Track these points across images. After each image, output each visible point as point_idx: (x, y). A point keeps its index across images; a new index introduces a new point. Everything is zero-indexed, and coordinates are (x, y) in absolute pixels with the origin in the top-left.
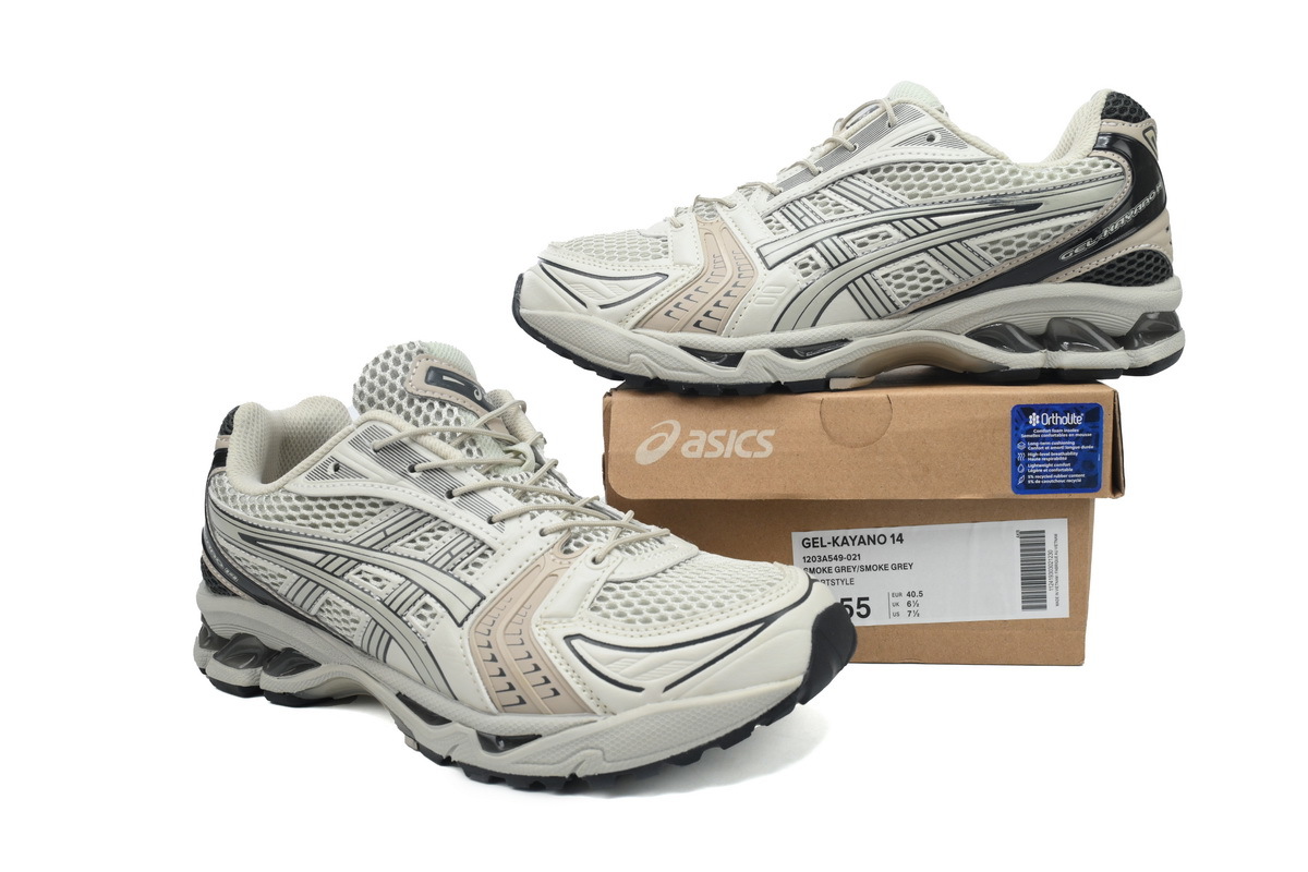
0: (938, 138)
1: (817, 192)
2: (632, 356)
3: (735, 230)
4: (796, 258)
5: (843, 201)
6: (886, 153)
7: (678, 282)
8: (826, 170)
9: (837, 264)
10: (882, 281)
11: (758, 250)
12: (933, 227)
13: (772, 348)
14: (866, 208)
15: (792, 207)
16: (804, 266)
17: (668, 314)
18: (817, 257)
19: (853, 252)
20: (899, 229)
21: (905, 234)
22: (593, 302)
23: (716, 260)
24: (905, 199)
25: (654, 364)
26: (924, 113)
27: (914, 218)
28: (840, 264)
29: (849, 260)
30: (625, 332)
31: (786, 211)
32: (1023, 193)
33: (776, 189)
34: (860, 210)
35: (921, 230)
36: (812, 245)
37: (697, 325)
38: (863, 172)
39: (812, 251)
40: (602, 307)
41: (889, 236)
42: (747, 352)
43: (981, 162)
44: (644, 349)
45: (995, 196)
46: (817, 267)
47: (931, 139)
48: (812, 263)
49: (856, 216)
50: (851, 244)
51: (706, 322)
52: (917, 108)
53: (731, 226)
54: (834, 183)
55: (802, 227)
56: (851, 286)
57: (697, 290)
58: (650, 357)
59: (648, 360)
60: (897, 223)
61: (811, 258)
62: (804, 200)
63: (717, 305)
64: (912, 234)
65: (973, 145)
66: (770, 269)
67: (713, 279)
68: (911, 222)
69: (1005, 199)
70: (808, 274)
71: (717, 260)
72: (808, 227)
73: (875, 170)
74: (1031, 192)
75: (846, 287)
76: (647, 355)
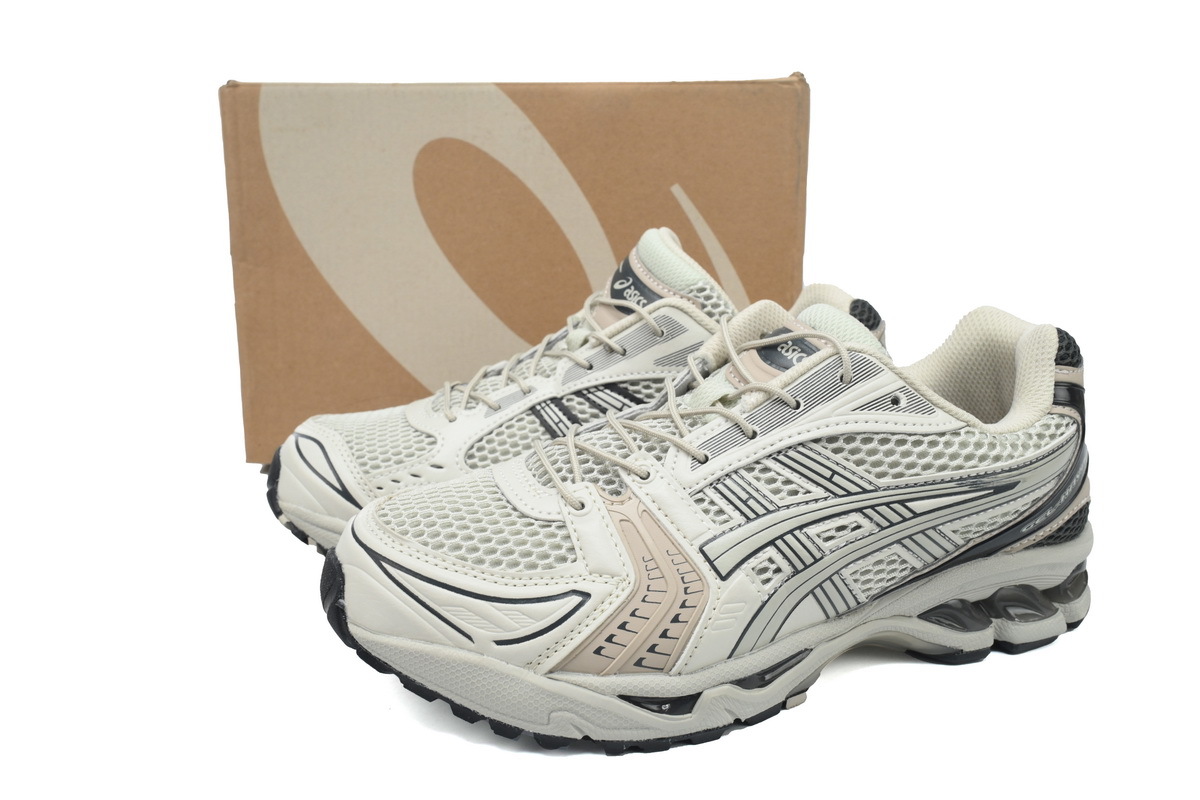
0: (903, 403)
1: (758, 462)
2: (553, 715)
3: (659, 515)
4: (753, 562)
5: (794, 477)
6: (845, 418)
7: (606, 606)
8: (765, 432)
9: (803, 567)
10: (849, 581)
11: (702, 551)
12: (908, 514)
13: (732, 682)
14: (827, 489)
15: (728, 482)
16: (764, 570)
17: (598, 651)
18: (778, 558)
19: (820, 549)
20: (871, 519)
21: (878, 525)
22: (484, 634)
23: (648, 564)
24: (872, 478)
25: (583, 721)
26: (883, 367)
27: (887, 504)
28: (807, 567)
29: (816, 561)
30: (537, 679)
31: (720, 486)
32: (1003, 471)
33: (700, 454)
34: (819, 492)
35: (895, 518)
36: (772, 543)
37: (639, 663)
38: (816, 441)
39: (771, 551)
40: (499, 643)
41: (858, 527)
42: (705, 693)
43: (956, 433)
44: (572, 705)
45: (975, 477)
46: (778, 570)
47: (896, 401)
48: (773, 567)
49: (816, 500)
50: (816, 540)
51: (651, 659)
52: (875, 361)
53: (653, 508)
54: (779, 452)
55: (752, 516)
56: (818, 591)
57: (633, 614)
58: (581, 716)
59: (578, 720)
60: (869, 511)
61: (771, 560)
62: (743, 473)
63: (664, 635)
64: (885, 523)
65: (941, 408)
66: (724, 578)
67: (651, 597)
68: (883, 509)
69: (985, 480)
70: (768, 581)
71: (651, 565)
72: (758, 516)
73: (832, 439)
74: (1011, 470)
75: (812, 592)
76: (576, 713)
